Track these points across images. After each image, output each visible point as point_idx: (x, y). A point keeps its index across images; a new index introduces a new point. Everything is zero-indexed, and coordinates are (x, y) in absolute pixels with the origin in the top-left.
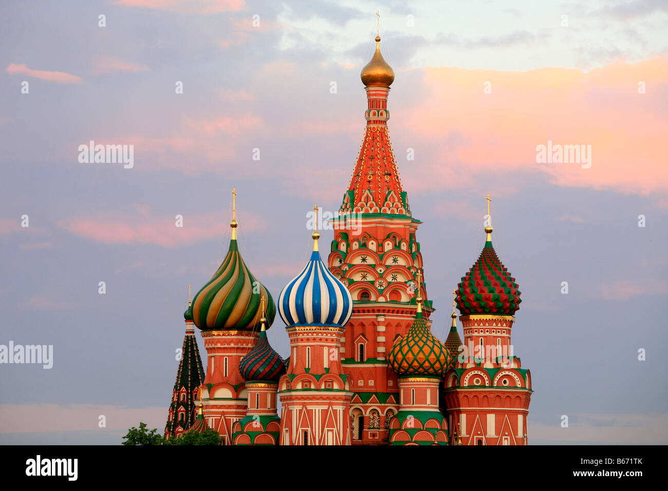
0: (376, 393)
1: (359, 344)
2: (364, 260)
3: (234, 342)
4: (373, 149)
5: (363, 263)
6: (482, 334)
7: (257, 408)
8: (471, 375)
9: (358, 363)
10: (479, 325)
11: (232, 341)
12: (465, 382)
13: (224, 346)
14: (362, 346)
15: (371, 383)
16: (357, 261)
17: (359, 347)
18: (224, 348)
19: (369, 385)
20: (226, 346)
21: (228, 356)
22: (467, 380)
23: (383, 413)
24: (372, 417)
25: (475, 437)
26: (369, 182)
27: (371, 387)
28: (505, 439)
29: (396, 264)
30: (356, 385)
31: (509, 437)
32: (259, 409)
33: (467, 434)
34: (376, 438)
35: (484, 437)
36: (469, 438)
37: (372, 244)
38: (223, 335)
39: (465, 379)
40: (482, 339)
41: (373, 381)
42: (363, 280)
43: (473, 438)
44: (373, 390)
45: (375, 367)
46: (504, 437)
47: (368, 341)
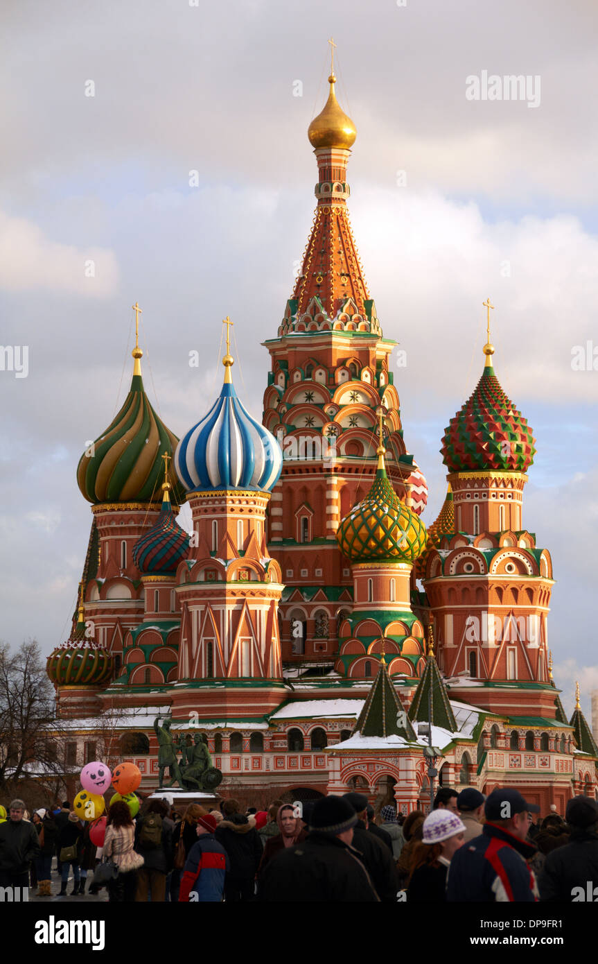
0: (324, 588)
1: (302, 517)
2: (309, 397)
3: (134, 520)
4: (324, 238)
5: (308, 402)
6: (476, 500)
7: (157, 611)
8: (459, 558)
9: (300, 544)
10: (473, 487)
11: (131, 518)
12: (451, 569)
13: (120, 526)
14: (306, 521)
15: (319, 572)
16: (301, 399)
17: (302, 522)
18: (121, 528)
19: (316, 575)
20: (123, 525)
21: (126, 540)
22: (454, 565)
23: (333, 615)
24: (320, 621)
25: (466, 647)
26: (319, 286)
27: (318, 579)
28: (510, 649)
29: (356, 402)
30: (297, 576)
31: (516, 647)
32: (159, 613)
33: (455, 643)
34: (324, 651)
35: (478, 647)
36: (456, 650)
37: (321, 374)
38: (119, 510)
39: (452, 564)
40: (476, 507)
41: (321, 570)
42: (308, 426)
43: (463, 648)
44: (321, 583)
45: (324, 550)
46: (508, 647)
47: (313, 512)
